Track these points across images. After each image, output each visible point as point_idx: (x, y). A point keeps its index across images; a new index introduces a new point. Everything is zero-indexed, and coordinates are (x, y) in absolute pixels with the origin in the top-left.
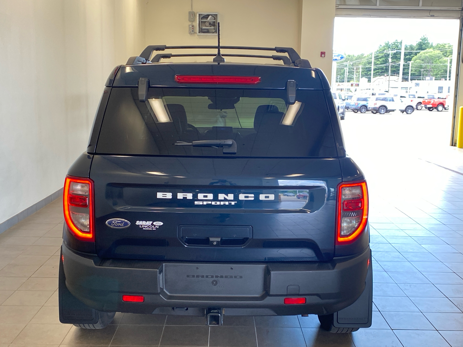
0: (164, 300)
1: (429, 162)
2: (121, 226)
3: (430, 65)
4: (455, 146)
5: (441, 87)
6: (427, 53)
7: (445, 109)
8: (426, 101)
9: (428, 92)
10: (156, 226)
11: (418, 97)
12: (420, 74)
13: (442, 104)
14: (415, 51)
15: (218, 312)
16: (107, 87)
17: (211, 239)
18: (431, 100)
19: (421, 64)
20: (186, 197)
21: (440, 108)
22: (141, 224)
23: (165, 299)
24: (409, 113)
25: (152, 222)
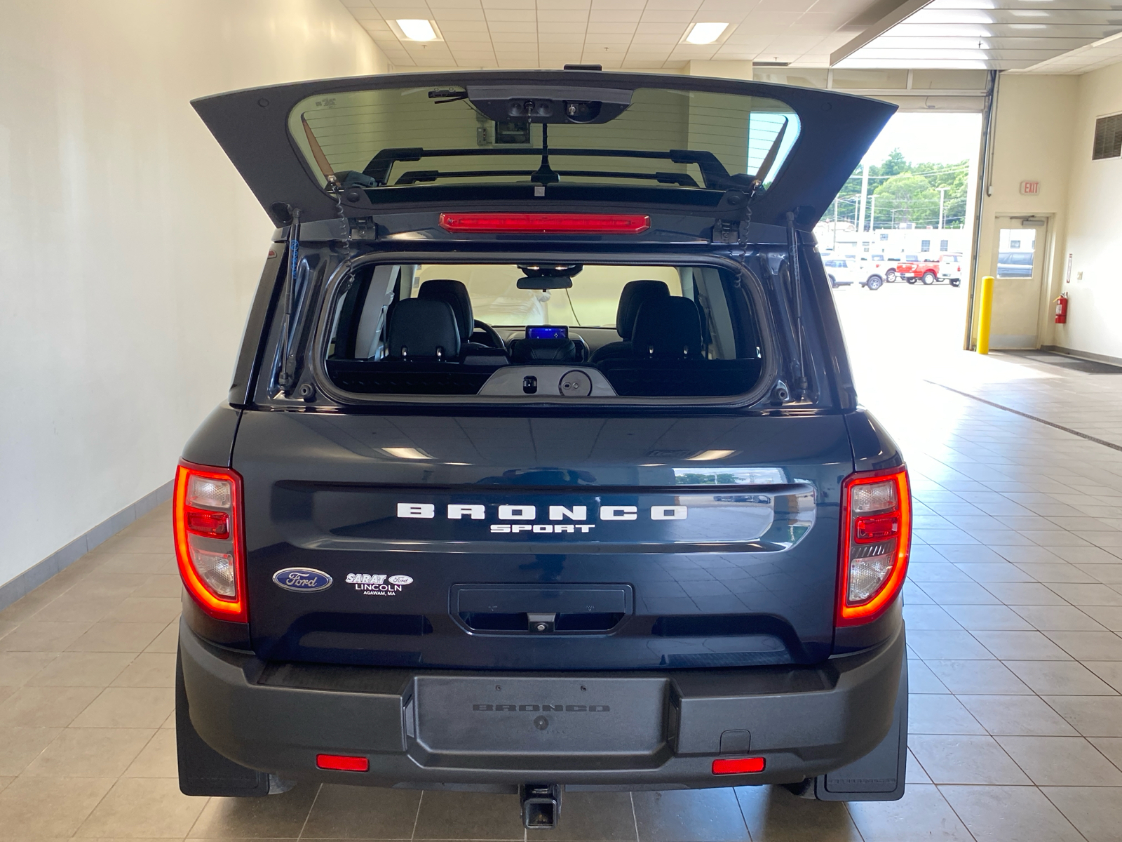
0: (418, 766)
1: (931, 383)
2: (310, 585)
3: (906, 203)
4: (972, 350)
5: (926, 241)
6: (901, 180)
7: (938, 281)
8: (904, 266)
9: (903, 250)
10: (396, 586)
11: (889, 260)
12: (890, 218)
13: (933, 272)
14: (880, 177)
15: (549, 792)
16: (276, 242)
17: (532, 618)
18: (912, 264)
19: (891, 201)
20: (470, 515)
21: (929, 278)
22: (359, 582)
23: (421, 764)
24: (873, 287)
25: (384, 577)
